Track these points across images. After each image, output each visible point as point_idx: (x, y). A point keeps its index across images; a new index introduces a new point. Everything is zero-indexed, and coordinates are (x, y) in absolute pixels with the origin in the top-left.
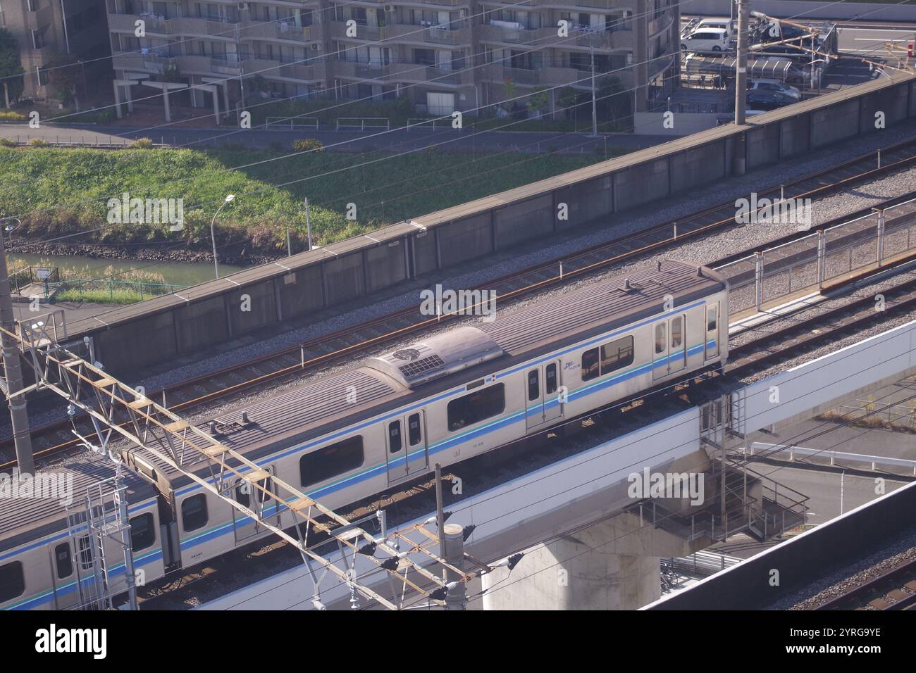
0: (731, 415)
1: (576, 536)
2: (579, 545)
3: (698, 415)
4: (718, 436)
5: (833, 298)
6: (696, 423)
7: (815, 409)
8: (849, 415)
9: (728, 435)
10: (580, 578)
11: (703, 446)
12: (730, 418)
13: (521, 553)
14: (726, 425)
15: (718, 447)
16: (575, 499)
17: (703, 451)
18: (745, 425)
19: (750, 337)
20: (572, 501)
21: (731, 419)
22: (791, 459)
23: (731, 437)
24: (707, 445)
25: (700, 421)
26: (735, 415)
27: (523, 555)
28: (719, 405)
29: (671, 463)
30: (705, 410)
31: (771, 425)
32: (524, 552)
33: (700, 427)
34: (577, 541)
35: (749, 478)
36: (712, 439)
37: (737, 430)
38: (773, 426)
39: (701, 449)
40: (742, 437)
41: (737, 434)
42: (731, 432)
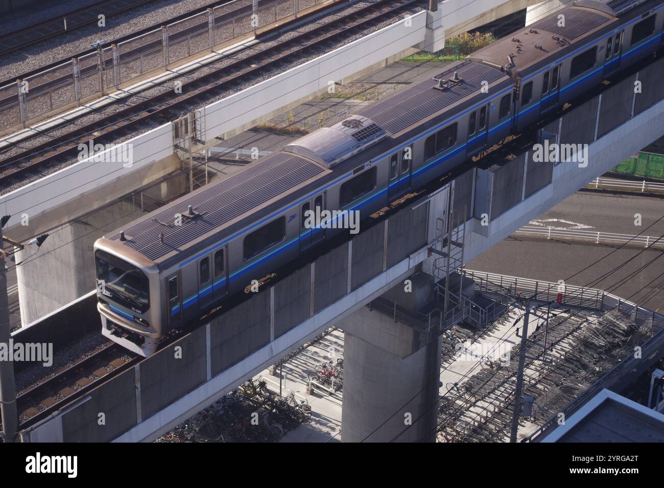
0: (195, 127)
1: (85, 220)
2: (87, 226)
3: (171, 129)
4: (186, 143)
5: (264, 41)
6: (171, 134)
7: (254, 122)
8: (276, 126)
9: (194, 142)
10: (89, 250)
11: (176, 151)
12: (194, 129)
13: (46, 234)
14: (192, 135)
15: (186, 151)
16: (84, 193)
17: (175, 154)
18: (205, 134)
19: (206, 71)
20: (81, 194)
21: (195, 131)
22: (237, 158)
23: (196, 144)
24: (179, 150)
25: (173, 132)
26: (198, 127)
27: (48, 235)
28: (186, 120)
29: (153, 164)
30: (176, 124)
31: (224, 134)
32: (49, 233)
33: (173, 137)
34: (86, 224)
35: (209, 173)
36: (182, 145)
37: (199, 139)
38: (225, 135)
40: (203, 143)
41: (199, 141)
42: (195, 140)
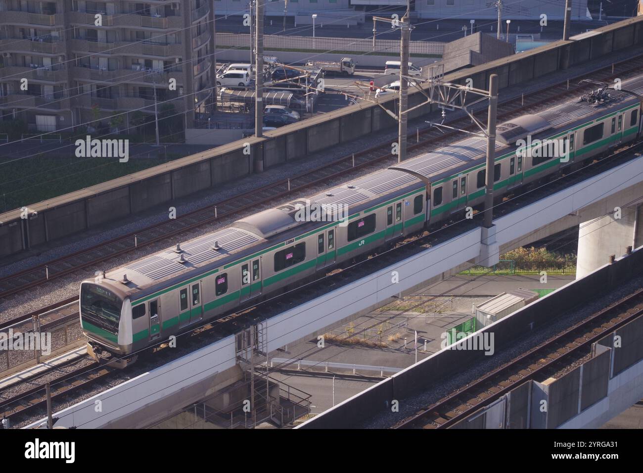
0: (257, 339)
3: (234, 341)
4: (248, 354)
6: (233, 346)
8: (337, 338)
9: (256, 354)
11: (238, 362)
12: (256, 341)
14: (254, 347)
15: (248, 362)
16: (149, 404)
17: (238, 366)
18: (267, 346)
20: (146, 405)
21: (257, 343)
22: (299, 369)
23: (258, 356)
24: (241, 361)
25: (236, 344)
26: (260, 339)
28: (249, 332)
29: (216, 375)
30: (239, 337)
31: (285, 346)
33: (236, 349)
35: (270, 383)
36: (244, 357)
37: (261, 350)
39: (236, 364)
40: (265, 355)
41: (261, 353)
42: (257, 352)
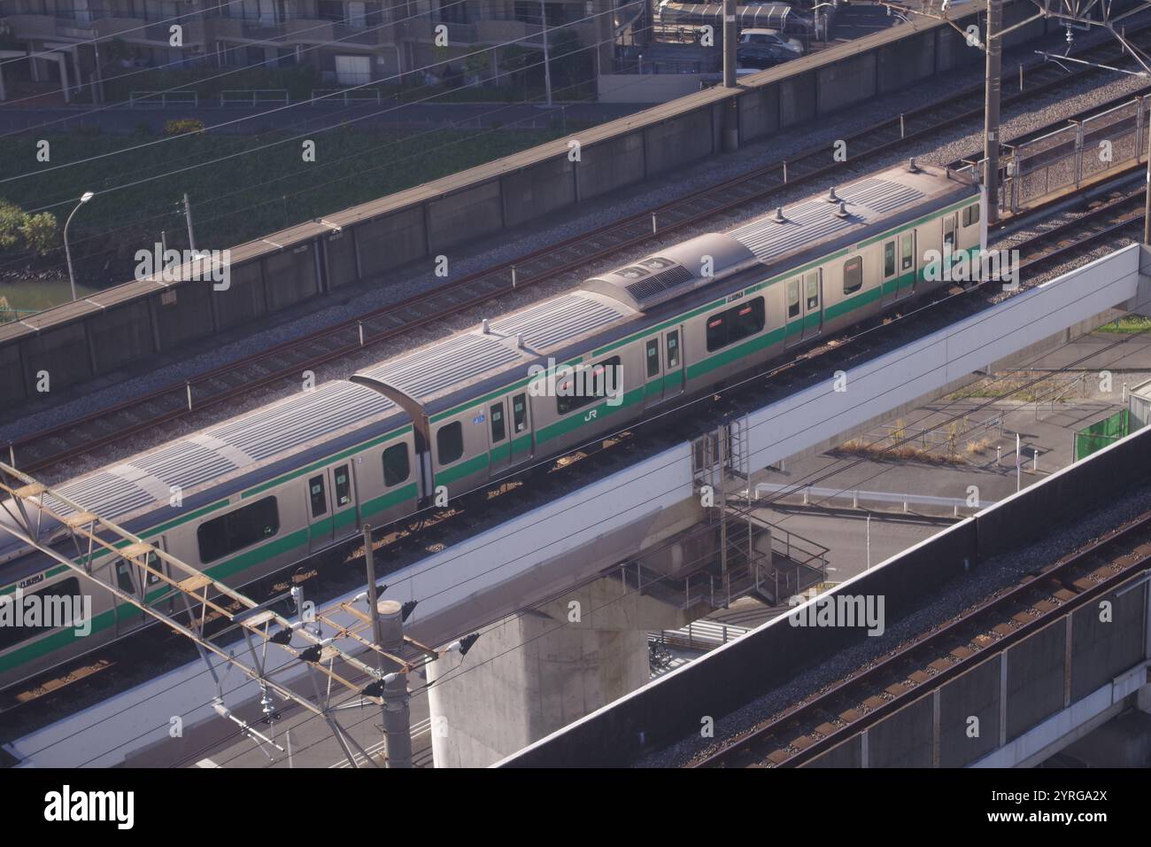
0: (730, 450)
1: (543, 609)
2: (547, 620)
3: (690, 453)
4: (716, 475)
6: (688, 462)
7: (834, 439)
8: (873, 447)
9: (728, 475)
10: (550, 661)
11: (697, 491)
12: (730, 454)
13: (475, 633)
14: (725, 464)
15: (715, 490)
16: (541, 563)
17: (697, 496)
18: (747, 462)
21: (730, 457)
22: (805, 502)
23: (732, 478)
24: (702, 489)
25: (692, 458)
26: (736, 450)
27: (478, 635)
28: (716, 438)
29: (659, 513)
30: (698, 445)
31: (780, 461)
32: (479, 631)
33: (693, 466)
34: (545, 615)
35: (755, 528)
36: (708, 481)
37: (738, 469)
38: (783, 463)
39: (695, 494)
40: (745, 477)
41: (738, 473)
42: (730, 472)
